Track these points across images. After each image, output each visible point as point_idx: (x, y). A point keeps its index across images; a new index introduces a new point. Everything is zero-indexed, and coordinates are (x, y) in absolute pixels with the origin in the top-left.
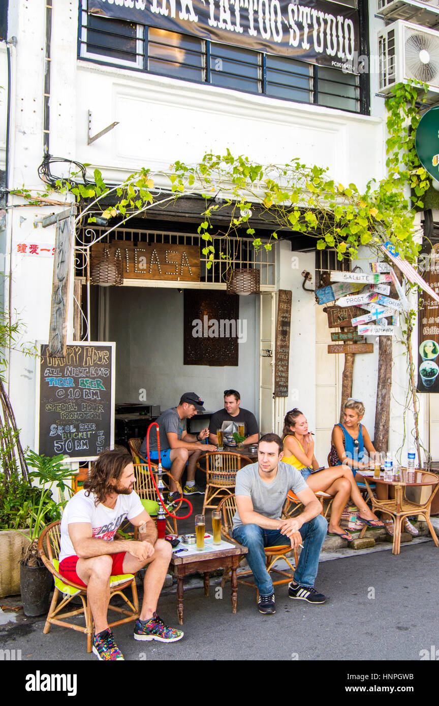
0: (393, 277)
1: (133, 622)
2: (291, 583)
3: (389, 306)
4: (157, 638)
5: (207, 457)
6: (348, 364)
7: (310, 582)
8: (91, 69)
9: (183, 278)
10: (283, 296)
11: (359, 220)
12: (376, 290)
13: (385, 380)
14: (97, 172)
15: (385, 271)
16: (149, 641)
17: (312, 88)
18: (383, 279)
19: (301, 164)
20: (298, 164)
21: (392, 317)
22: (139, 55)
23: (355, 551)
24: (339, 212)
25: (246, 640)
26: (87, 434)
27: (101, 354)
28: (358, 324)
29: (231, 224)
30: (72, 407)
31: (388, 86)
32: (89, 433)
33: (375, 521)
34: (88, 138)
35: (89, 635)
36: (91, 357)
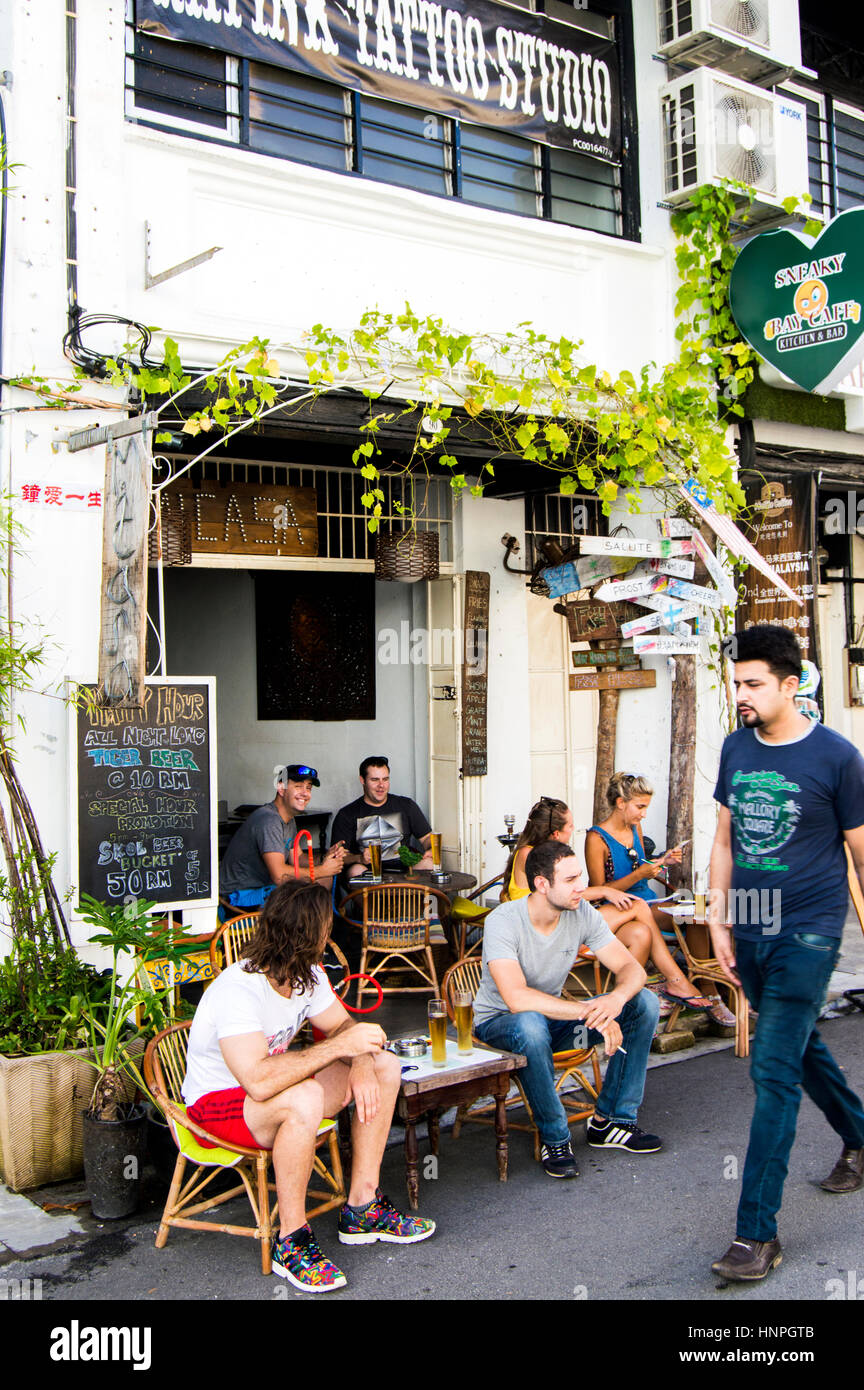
0: (699, 546)
1: (336, 1210)
2: (591, 1118)
3: (691, 598)
4: (385, 1237)
5: (366, 895)
6: (608, 710)
7: (631, 1114)
8: (150, 140)
9: (288, 550)
10: (475, 582)
11: (641, 440)
12: (663, 570)
13: (684, 738)
14: (171, 345)
15: (682, 535)
16: (371, 1245)
17: (539, 188)
18: (677, 548)
19: (538, 333)
20: (531, 333)
21: (694, 619)
22: (231, 115)
23: (664, 1056)
24: (606, 426)
25: (551, 1226)
26: (167, 858)
27: (190, 700)
28: (633, 633)
29: (415, 449)
30: (139, 806)
31: (682, 190)
32: (171, 855)
33: (697, 1000)
34: (147, 277)
35: (266, 1241)
36: (171, 706)
